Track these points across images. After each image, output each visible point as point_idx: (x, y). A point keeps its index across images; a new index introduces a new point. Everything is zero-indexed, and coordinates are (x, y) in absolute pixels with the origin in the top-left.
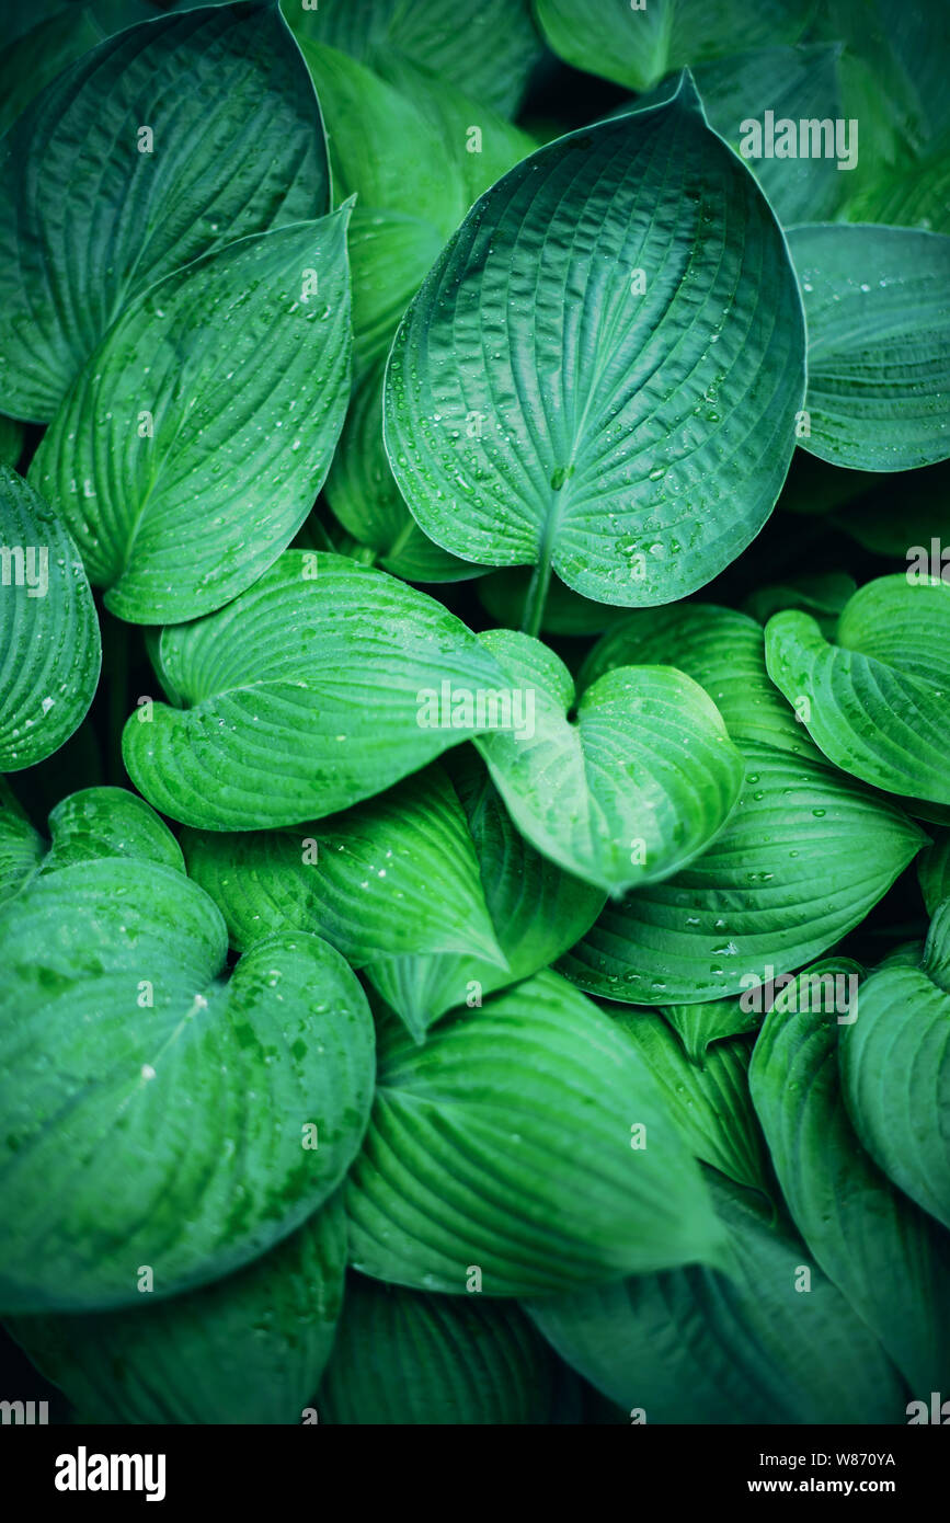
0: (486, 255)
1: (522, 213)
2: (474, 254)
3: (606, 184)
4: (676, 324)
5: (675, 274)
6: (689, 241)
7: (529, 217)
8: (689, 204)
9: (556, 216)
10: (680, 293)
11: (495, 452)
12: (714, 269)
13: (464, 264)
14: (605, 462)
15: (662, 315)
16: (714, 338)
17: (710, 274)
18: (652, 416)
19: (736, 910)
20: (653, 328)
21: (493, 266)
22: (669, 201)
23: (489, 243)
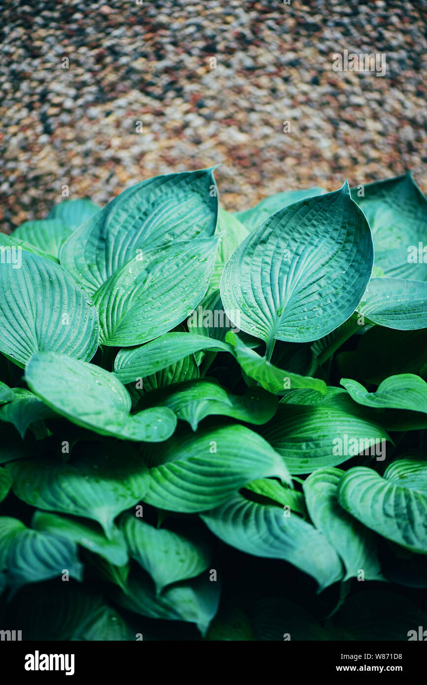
0: (268, 239)
1: (284, 226)
2: (264, 236)
3: (315, 223)
4: (332, 267)
5: (334, 252)
6: (341, 243)
7: (286, 229)
8: (344, 231)
9: (295, 230)
10: (335, 258)
11: (258, 299)
12: (348, 252)
13: (260, 238)
14: (298, 304)
15: (327, 263)
16: (344, 272)
17: (346, 254)
18: (317, 292)
19: (312, 448)
20: (323, 265)
21: (270, 243)
22: (336, 230)
23: (270, 234)
